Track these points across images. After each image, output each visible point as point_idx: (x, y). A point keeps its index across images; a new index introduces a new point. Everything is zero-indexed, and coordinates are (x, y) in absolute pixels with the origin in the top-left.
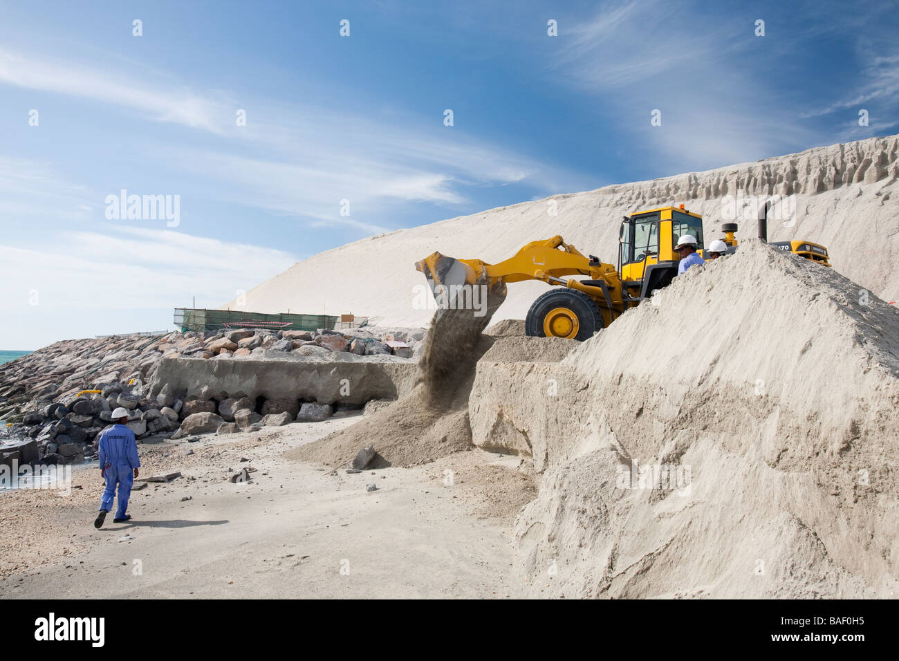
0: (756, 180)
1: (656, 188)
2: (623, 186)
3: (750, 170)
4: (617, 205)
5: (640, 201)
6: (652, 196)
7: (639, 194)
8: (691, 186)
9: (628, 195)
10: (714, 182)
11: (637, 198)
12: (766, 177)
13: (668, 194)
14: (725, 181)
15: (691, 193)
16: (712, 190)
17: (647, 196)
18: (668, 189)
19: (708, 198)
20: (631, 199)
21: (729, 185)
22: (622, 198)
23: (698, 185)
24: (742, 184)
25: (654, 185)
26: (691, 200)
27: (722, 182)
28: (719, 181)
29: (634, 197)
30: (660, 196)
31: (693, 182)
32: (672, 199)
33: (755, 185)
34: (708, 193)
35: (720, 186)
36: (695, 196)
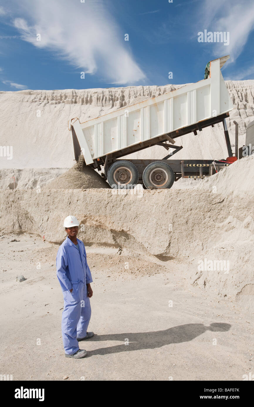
0: (106, 98)
1: (54, 95)
2: (35, 91)
3: (103, 93)
4: (33, 102)
5: (46, 101)
6: (53, 100)
7: (45, 97)
8: (73, 96)
9: (39, 96)
10: (86, 96)
11: (44, 99)
12: (111, 97)
13: (61, 99)
14: (91, 97)
15: (74, 100)
16: (85, 100)
17: (50, 98)
18: (61, 97)
19: (82, 104)
20: (40, 99)
21: (93, 98)
22: (35, 98)
23: (77, 96)
24: (100, 99)
25: (53, 93)
26: (74, 104)
27: (89, 97)
28: (88, 95)
29: (42, 98)
30: (57, 100)
31: (74, 94)
32: (64, 102)
33: (106, 100)
34: (83, 101)
35: (89, 99)
36: (76, 102)
